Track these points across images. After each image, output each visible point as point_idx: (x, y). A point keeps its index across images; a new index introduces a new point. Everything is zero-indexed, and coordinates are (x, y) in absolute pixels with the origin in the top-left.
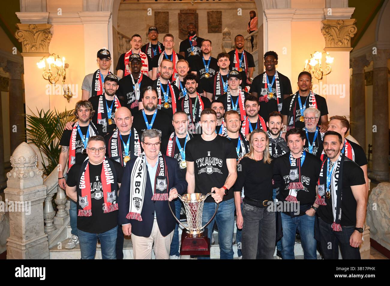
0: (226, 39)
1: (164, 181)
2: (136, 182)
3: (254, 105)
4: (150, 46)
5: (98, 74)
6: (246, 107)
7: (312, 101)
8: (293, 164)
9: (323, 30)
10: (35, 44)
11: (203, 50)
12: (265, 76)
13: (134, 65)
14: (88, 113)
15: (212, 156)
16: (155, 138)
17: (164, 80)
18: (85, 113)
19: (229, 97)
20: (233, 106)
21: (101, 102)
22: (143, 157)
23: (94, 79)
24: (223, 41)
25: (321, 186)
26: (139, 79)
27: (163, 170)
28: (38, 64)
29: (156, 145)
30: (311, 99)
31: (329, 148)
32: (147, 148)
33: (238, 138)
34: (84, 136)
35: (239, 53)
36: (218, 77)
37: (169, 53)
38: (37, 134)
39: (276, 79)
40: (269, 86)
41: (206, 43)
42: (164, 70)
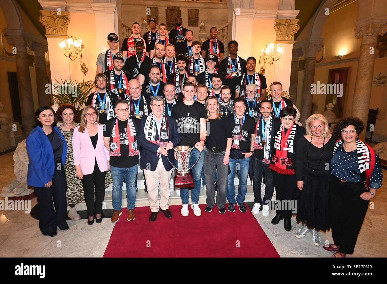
0: (201, 31)
1: (166, 133)
2: (149, 133)
3: (218, 81)
4: (150, 34)
5: (109, 53)
6: (213, 82)
7: (257, 78)
8: (237, 122)
9: (275, 27)
10: (56, 28)
11: (187, 38)
12: (229, 59)
13: (138, 47)
14: (104, 83)
15: (190, 116)
16: (160, 101)
17: (157, 59)
18: (102, 82)
19: (207, 75)
20: (210, 81)
21: (112, 75)
22: (153, 116)
23: (106, 57)
24: (200, 33)
25: (258, 137)
26: (142, 58)
27: (165, 125)
28: (59, 44)
29: (161, 107)
30: (256, 77)
31: (265, 112)
32: (154, 109)
33: (204, 104)
34: (102, 100)
35: (213, 41)
36: (192, 60)
37: (163, 39)
38: (62, 98)
39: (238, 61)
40: (233, 67)
41: (189, 33)
42: (158, 51)
